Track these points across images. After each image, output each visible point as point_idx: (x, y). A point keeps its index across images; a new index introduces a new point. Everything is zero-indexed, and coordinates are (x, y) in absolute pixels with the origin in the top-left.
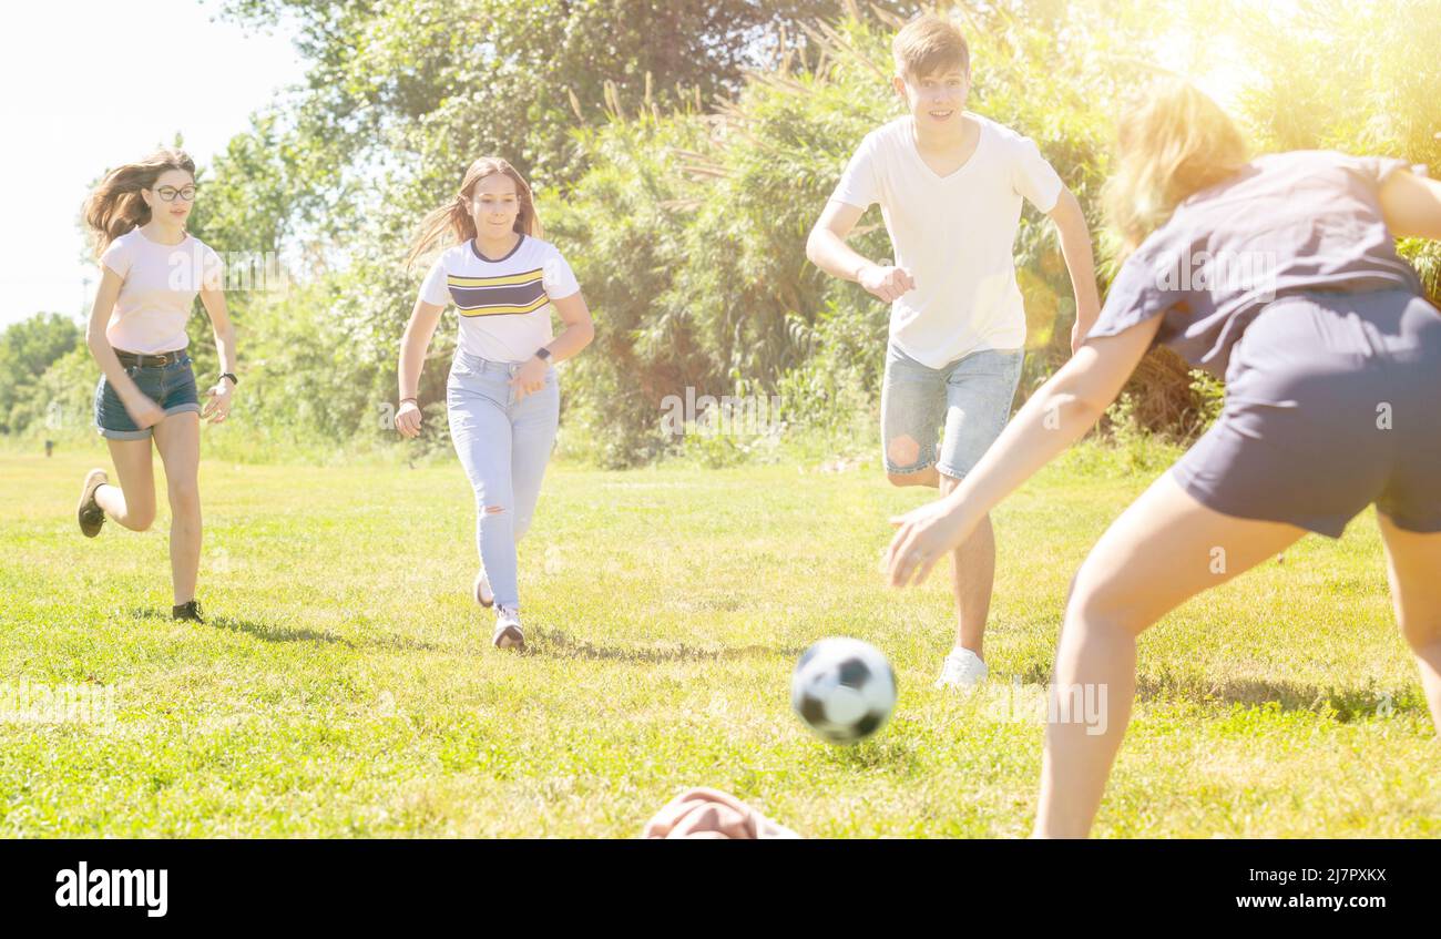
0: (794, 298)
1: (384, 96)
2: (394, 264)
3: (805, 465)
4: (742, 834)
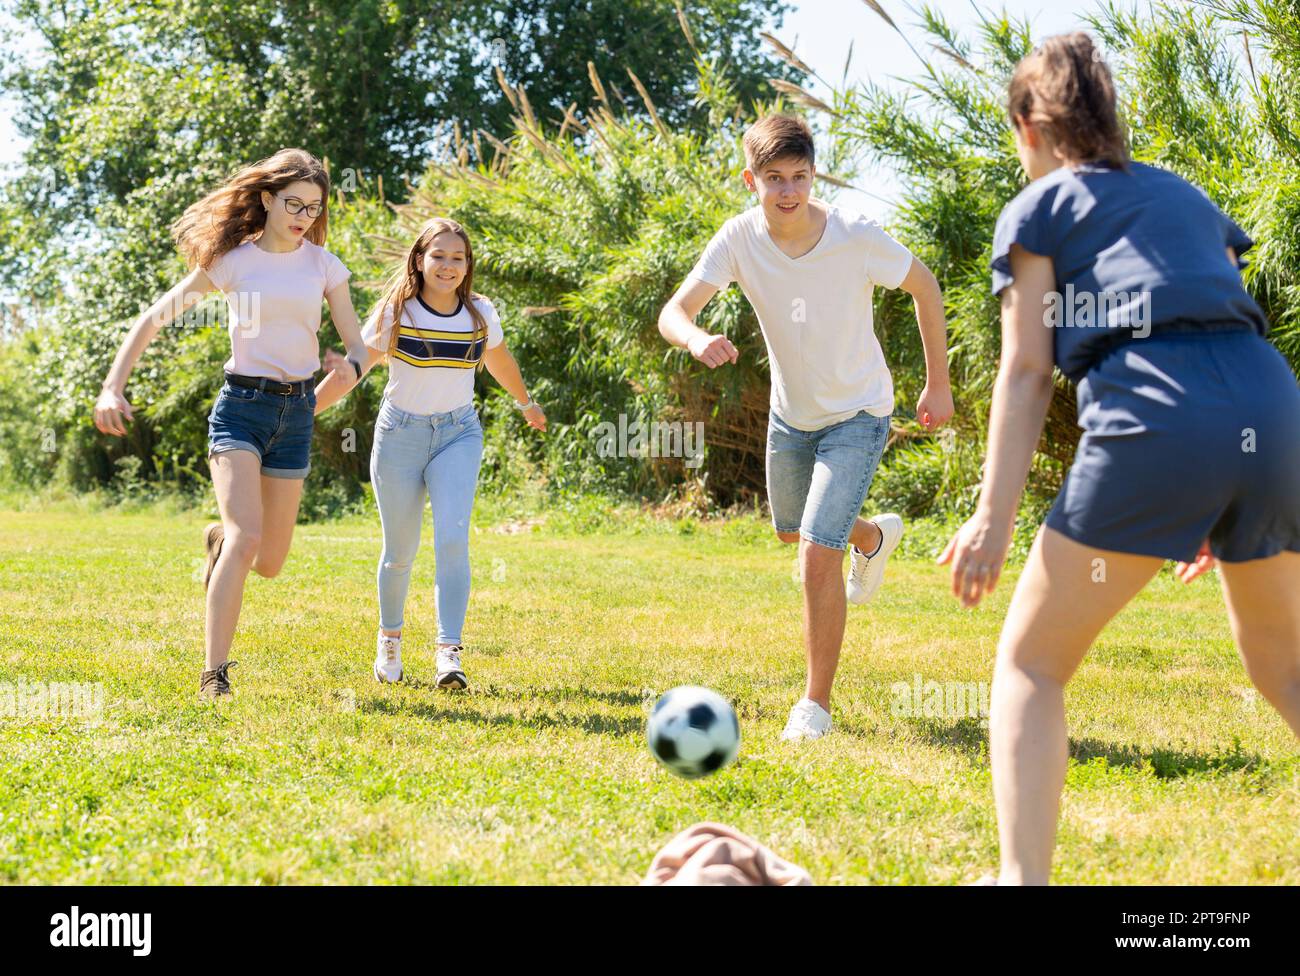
1: (92, 175)
2: (97, 328)
3: (478, 526)
4: (752, 868)
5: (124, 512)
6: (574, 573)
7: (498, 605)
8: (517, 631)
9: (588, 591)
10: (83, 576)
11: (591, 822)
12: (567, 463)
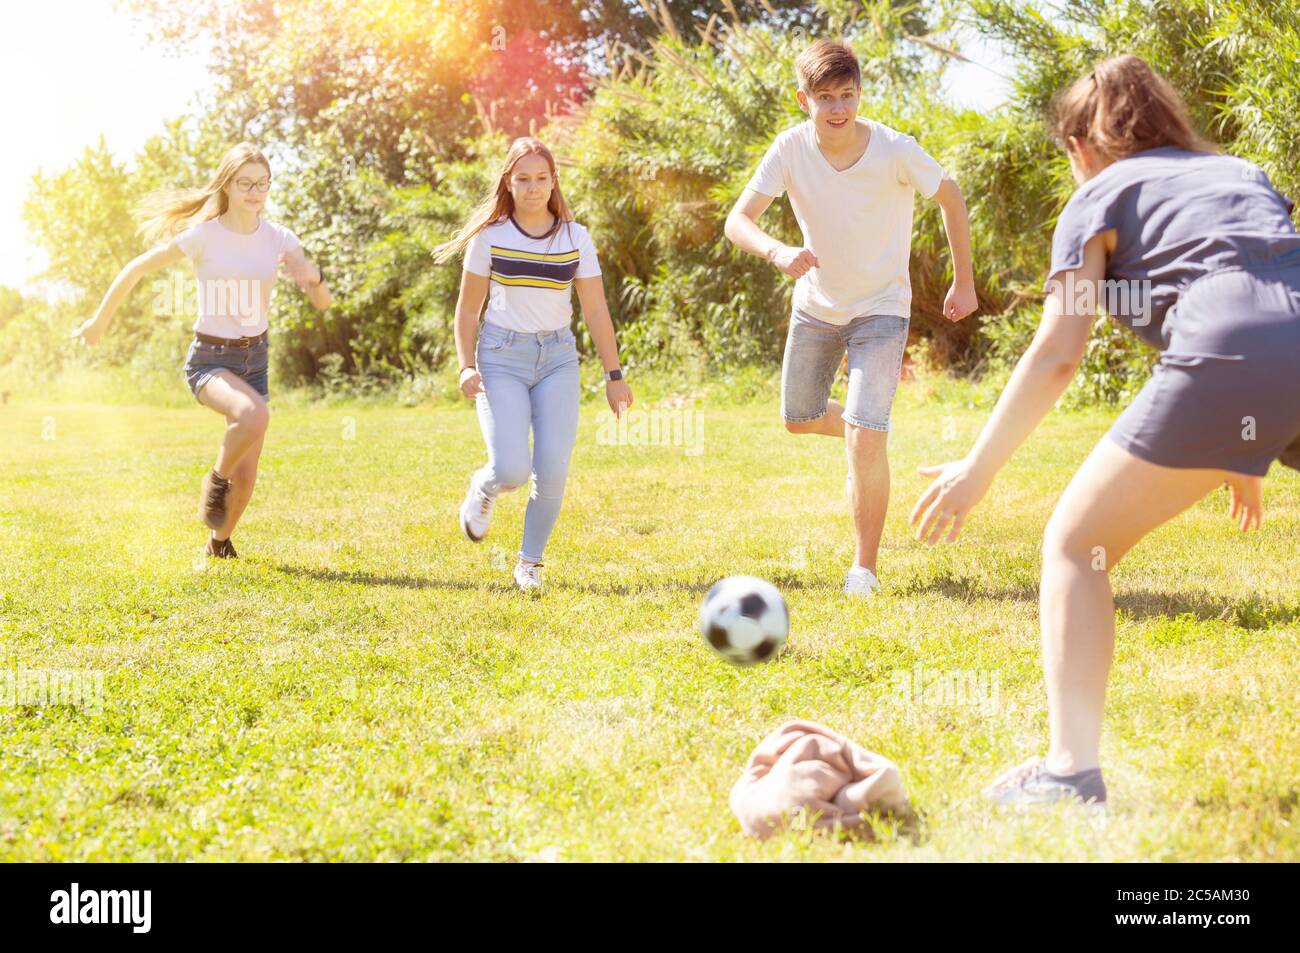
0: (630, 263)
1: (282, 102)
3: (647, 402)
4: (840, 761)
5: (330, 406)
6: (728, 444)
7: (654, 482)
8: (670, 507)
9: (740, 462)
10: (280, 476)
11: (710, 709)
12: (725, 340)
